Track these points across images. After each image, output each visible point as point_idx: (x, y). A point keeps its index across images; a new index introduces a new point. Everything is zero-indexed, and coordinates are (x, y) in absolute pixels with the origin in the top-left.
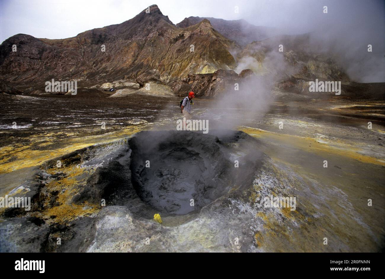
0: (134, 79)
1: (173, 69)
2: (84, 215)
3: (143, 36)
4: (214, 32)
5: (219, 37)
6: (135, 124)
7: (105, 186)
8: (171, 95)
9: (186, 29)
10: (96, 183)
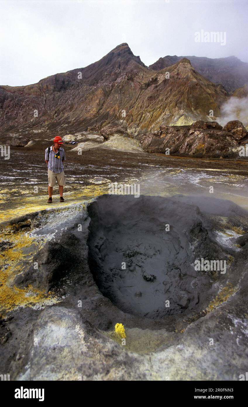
0: (98, 131)
1: (142, 120)
2: (26, 305)
3: (110, 81)
4: (194, 74)
5: (200, 80)
6: (97, 183)
7: (54, 268)
8: (139, 151)
9: (160, 71)
10: (44, 262)
